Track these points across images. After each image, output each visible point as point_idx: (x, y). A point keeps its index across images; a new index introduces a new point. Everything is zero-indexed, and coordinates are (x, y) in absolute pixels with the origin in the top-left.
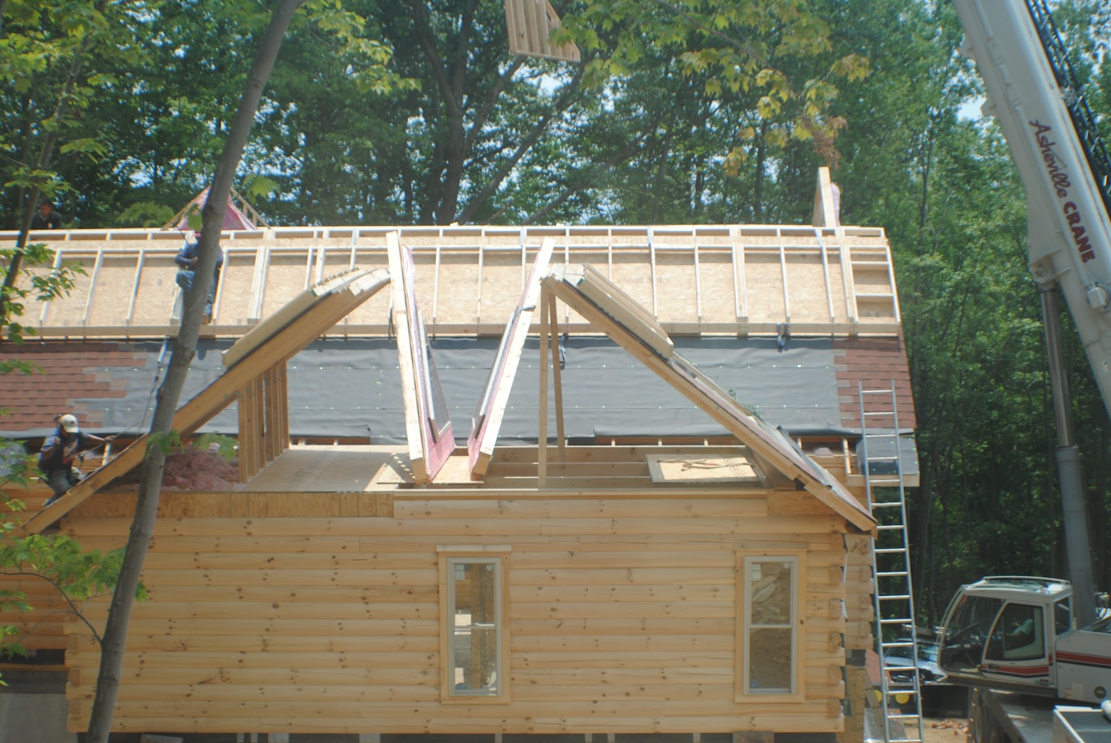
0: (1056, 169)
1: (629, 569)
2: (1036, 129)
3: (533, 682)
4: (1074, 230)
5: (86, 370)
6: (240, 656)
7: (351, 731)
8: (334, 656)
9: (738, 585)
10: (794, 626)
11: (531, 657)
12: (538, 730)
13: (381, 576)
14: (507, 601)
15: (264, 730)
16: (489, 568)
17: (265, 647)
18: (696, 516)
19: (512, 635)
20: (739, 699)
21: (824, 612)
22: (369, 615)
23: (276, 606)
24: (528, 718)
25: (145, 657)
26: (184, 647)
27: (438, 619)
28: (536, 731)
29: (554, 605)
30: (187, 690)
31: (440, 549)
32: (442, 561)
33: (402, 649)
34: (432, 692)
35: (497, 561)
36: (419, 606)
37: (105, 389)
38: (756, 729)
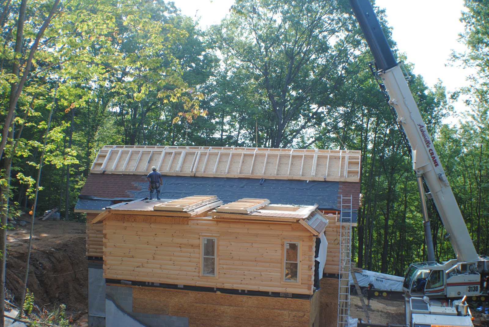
0: (426, 139)
1: (252, 243)
2: (420, 127)
3: (225, 274)
4: (432, 157)
5: (132, 183)
6: (147, 261)
7: (176, 284)
8: (172, 262)
9: (283, 250)
10: (298, 262)
11: (224, 266)
12: (226, 287)
13: (184, 241)
14: (218, 250)
15: (153, 281)
16: (213, 240)
17: (154, 258)
18: (271, 229)
19: (219, 259)
20: (282, 283)
21: (307, 259)
22: (181, 251)
23: (157, 247)
24: (223, 284)
25: (123, 259)
26: (133, 257)
27: (199, 254)
28: (225, 288)
29: (231, 252)
30: (133, 269)
31: (200, 234)
32: (201, 238)
33: (190, 261)
34: (197, 274)
35: (216, 239)
36: (194, 250)
37: (136, 188)
38: (287, 292)
